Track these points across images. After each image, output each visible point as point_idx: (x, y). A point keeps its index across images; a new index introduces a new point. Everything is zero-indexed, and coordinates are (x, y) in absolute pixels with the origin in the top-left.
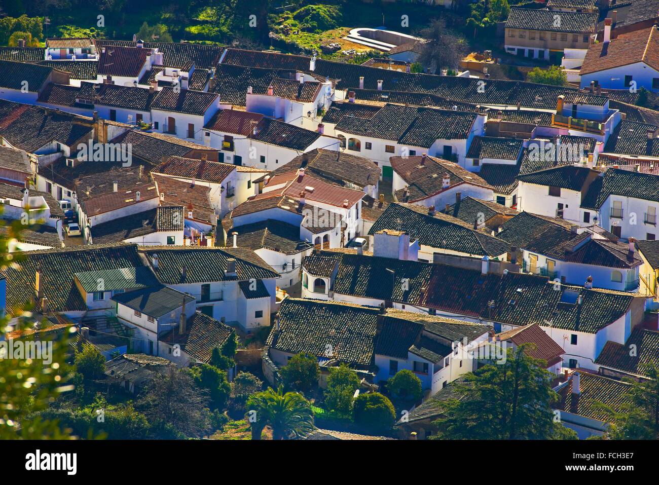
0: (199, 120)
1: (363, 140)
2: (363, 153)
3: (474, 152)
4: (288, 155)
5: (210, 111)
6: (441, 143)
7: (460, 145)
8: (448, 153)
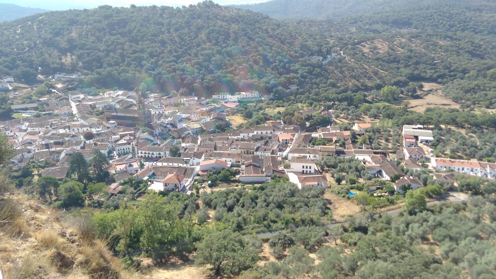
0: (9, 132)
1: (34, 129)
2: (35, 130)
3: (51, 127)
4: (24, 133)
5: (10, 130)
6: (46, 127)
7: (49, 126)
8: (47, 128)
